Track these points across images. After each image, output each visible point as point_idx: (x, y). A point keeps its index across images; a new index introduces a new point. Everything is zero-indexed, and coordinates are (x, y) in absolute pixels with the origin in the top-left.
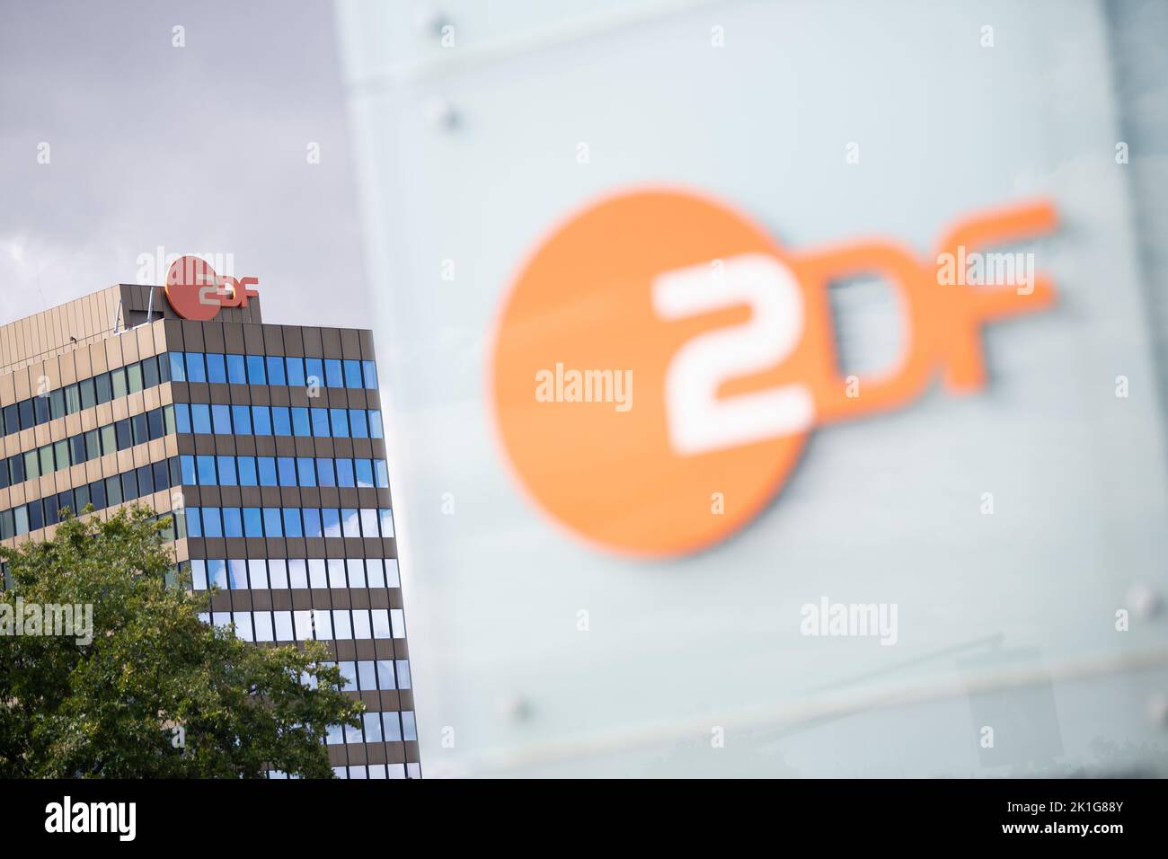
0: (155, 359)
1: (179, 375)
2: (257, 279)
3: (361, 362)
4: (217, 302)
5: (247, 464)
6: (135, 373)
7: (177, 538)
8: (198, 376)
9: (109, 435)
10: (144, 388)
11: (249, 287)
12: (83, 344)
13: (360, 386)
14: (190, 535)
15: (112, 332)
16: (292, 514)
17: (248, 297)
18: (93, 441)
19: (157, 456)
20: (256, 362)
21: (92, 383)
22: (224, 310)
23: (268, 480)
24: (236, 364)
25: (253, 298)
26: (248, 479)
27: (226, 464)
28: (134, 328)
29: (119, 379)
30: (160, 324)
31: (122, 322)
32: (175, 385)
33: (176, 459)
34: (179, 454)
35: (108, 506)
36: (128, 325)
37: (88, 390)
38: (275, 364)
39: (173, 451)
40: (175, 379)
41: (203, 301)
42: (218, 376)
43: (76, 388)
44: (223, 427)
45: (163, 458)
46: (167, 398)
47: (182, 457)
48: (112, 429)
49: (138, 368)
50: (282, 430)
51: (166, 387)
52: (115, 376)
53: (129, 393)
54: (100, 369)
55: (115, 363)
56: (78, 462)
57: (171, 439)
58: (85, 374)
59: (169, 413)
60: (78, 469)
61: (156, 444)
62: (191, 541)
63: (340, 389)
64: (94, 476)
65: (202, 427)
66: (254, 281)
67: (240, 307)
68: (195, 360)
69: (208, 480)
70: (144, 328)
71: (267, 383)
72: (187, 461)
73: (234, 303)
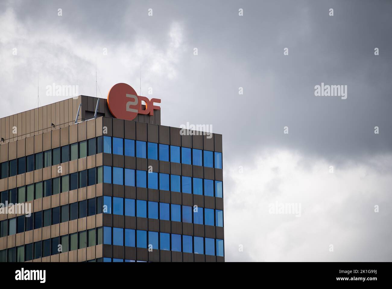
0: (95, 139)
1: (107, 149)
2: (160, 100)
3: (214, 152)
4: (136, 111)
5: (142, 204)
6: (84, 146)
7: (97, 244)
8: (119, 151)
9: (66, 181)
10: (88, 155)
11: (155, 104)
12: (58, 128)
13: (212, 166)
14: (105, 243)
15: (74, 122)
16: (165, 237)
17: (155, 110)
18: (57, 183)
19: (91, 195)
20: (153, 147)
21: (59, 150)
22: (140, 116)
23: (153, 215)
24: (142, 146)
25: (157, 111)
26: (142, 214)
27: (130, 203)
28: (86, 121)
29: (74, 149)
30: (100, 119)
31: (80, 117)
32: (105, 155)
33: (101, 198)
34: (103, 195)
35: (61, 222)
36: (83, 119)
37: (57, 154)
38: (164, 148)
39: (100, 193)
40: (105, 152)
41: (128, 109)
42: (130, 152)
43: (50, 153)
44: (130, 182)
45: (94, 197)
46: (100, 163)
47: (105, 197)
48: (68, 177)
49: (85, 143)
50: (164, 187)
51: (100, 156)
52: (72, 147)
53: (79, 158)
54: (64, 143)
55: (73, 140)
56: (48, 195)
57: (100, 186)
58: (56, 145)
59: (100, 171)
60: (47, 199)
61: (91, 188)
62: (105, 246)
63: (200, 167)
64: (55, 204)
65: (118, 181)
66: (159, 101)
67: (149, 115)
68: (118, 142)
69: (118, 212)
70: (91, 121)
71: (158, 159)
72: (107, 199)
73: (146, 112)
